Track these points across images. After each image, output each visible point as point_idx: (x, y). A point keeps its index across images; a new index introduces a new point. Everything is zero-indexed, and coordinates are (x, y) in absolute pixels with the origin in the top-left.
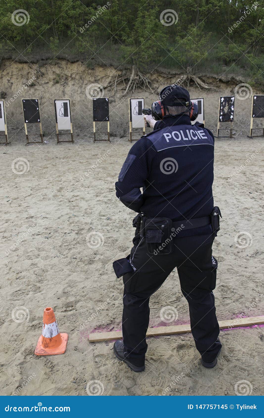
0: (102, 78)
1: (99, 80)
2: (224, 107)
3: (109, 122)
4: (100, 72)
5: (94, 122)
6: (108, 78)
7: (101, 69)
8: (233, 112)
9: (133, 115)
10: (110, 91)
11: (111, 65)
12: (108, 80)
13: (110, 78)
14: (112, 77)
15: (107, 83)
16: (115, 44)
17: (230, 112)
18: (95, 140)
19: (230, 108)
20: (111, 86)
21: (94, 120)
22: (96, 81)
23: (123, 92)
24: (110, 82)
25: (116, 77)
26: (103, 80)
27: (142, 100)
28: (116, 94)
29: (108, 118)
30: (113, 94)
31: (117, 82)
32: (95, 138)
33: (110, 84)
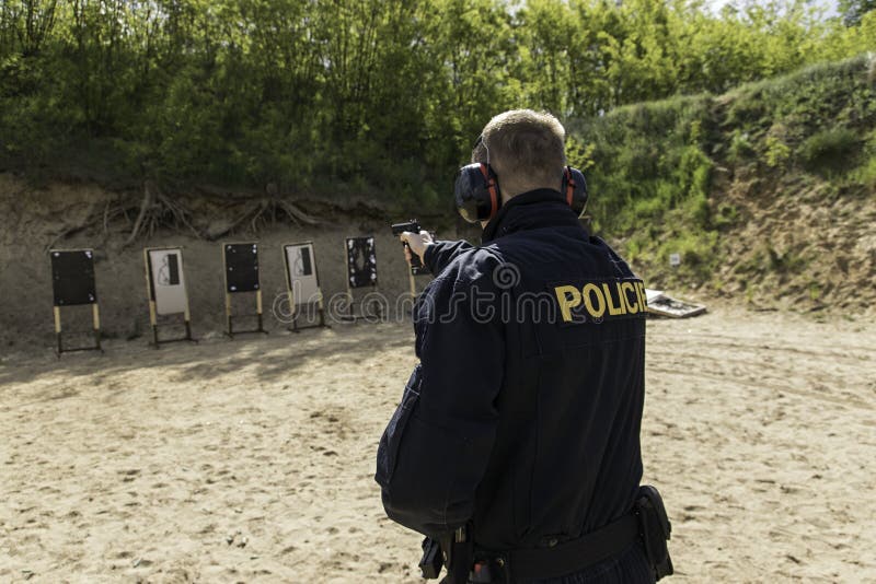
0: (70, 208)
1: (62, 212)
2: (356, 257)
3: (95, 307)
4: (62, 195)
5: (57, 310)
6: (86, 207)
7: (65, 189)
8: (374, 266)
9: (157, 286)
10: (91, 235)
11: (92, 180)
12: (86, 213)
13: (91, 208)
14: (96, 205)
15: (84, 218)
16: (97, 135)
17: (369, 267)
18: (61, 351)
19: (367, 259)
20: (93, 225)
21: (57, 303)
22: (55, 216)
23: (125, 239)
24: (91, 217)
25: (104, 206)
26: (73, 212)
27: (178, 252)
28: (109, 243)
29: (94, 295)
30: (101, 242)
31: (108, 216)
32: (60, 346)
33: (93, 221)
